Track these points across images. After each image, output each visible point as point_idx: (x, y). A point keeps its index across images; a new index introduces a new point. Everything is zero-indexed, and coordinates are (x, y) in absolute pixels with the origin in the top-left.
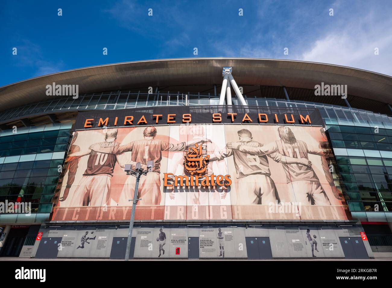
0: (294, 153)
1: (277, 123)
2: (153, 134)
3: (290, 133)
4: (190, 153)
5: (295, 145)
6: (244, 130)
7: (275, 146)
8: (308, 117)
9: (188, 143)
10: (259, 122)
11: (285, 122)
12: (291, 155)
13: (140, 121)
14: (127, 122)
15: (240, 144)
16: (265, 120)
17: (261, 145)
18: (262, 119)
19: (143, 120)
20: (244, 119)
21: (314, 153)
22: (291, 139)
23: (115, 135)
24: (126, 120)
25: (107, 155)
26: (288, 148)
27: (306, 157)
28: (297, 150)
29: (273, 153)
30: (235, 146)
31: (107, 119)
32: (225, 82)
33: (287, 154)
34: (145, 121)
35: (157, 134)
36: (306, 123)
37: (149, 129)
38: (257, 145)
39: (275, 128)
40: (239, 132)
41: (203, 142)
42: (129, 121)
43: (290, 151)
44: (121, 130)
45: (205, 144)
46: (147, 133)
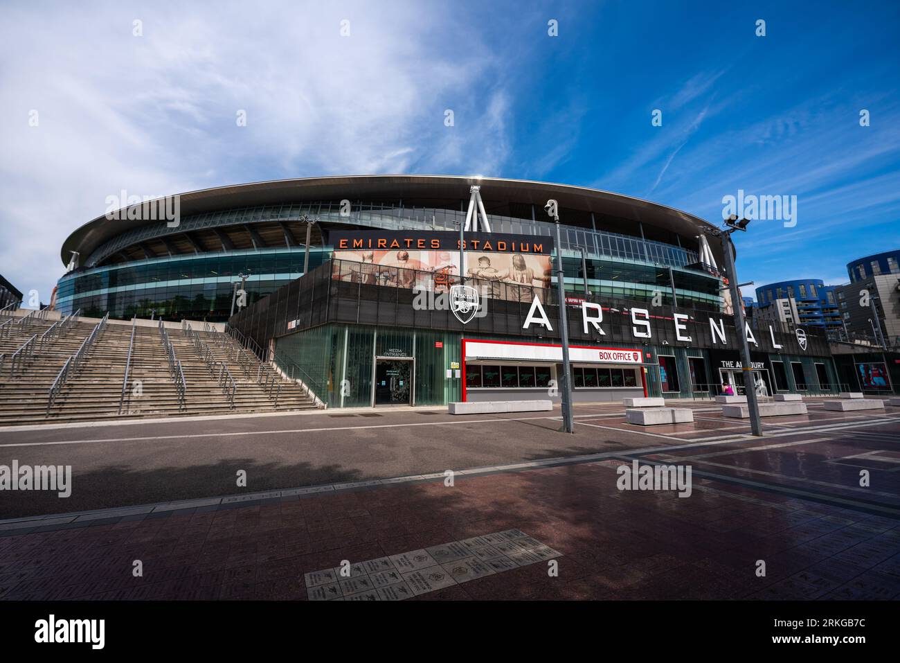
0: (522, 278)
1: (513, 251)
2: (406, 258)
3: (522, 261)
4: (438, 277)
5: (524, 272)
6: (484, 257)
7: (508, 273)
8: (541, 246)
9: (436, 268)
10: (498, 250)
11: (520, 251)
12: (519, 280)
13: (393, 245)
14: (381, 245)
15: (479, 269)
16: (503, 248)
17: (496, 271)
18: (501, 247)
19: (395, 244)
20: (486, 247)
21: (538, 279)
22: (522, 266)
23: (371, 257)
24: (379, 243)
25: (367, 276)
26: (518, 275)
27: (531, 283)
28: (525, 276)
29: (504, 278)
30: (475, 271)
31: (361, 241)
32: (472, 203)
33: (516, 279)
34: (397, 245)
35: (409, 258)
36: (538, 252)
37: (402, 253)
38: (493, 270)
39: (511, 255)
40: (480, 259)
41: (449, 267)
42: (382, 244)
43: (519, 277)
44: (375, 252)
45: (450, 269)
46: (400, 257)
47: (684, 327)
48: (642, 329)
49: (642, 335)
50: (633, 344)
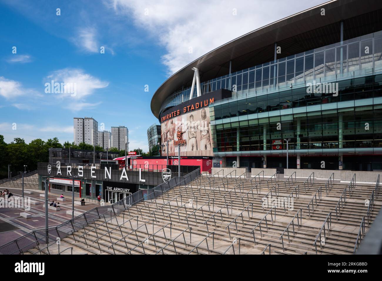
0: (205, 124)
3: (205, 113)
5: (206, 120)
8: (213, 99)
10: (196, 109)
11: (204, 106)
16: (198, 107)
20: (192, 108)
22: (205, 116)
26: (203, 122)
27: (208, 126)
31: (164, 117)
34: (171, 116)
38: (194, 122)
47: (94, 172)
48: (81, 173)
49: (80, 176)
50: (78, 179)
